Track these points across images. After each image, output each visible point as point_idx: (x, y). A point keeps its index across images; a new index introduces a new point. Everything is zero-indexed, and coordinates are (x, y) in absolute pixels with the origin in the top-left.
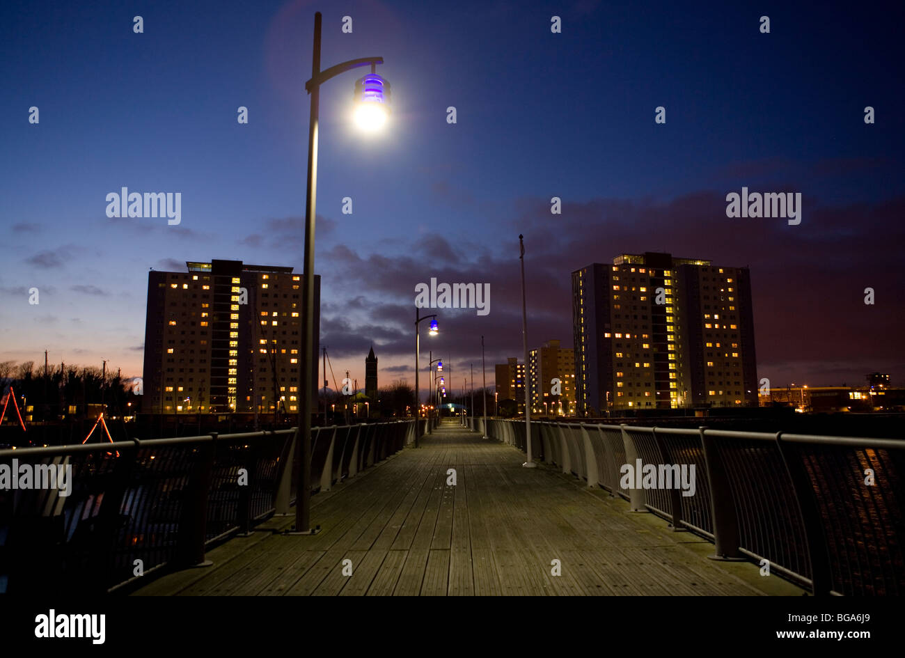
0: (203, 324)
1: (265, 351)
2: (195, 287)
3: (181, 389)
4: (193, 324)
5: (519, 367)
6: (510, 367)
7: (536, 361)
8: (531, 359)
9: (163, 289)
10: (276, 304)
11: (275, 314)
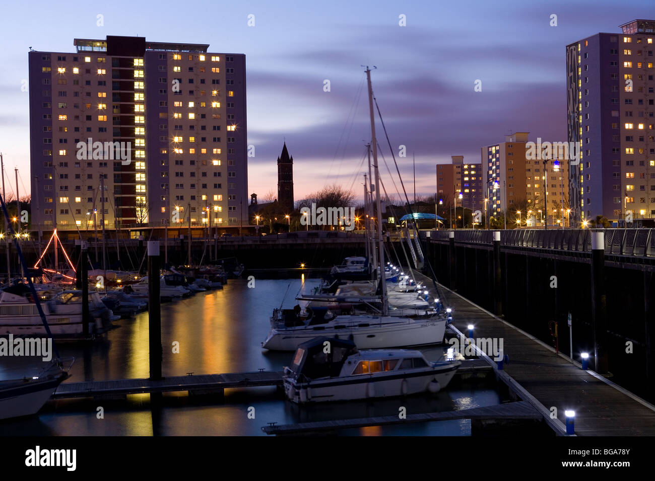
0: (101, 118)
1: (181, 151)
2: (88, 71)
3: (78, 200)
4: (89, 118)
5: (466, 167)
6: (455, 167)
7: (498, 160)
8: (490, 157)
9: (49, 75)
10: (191, 92)
11: (191, 105)
